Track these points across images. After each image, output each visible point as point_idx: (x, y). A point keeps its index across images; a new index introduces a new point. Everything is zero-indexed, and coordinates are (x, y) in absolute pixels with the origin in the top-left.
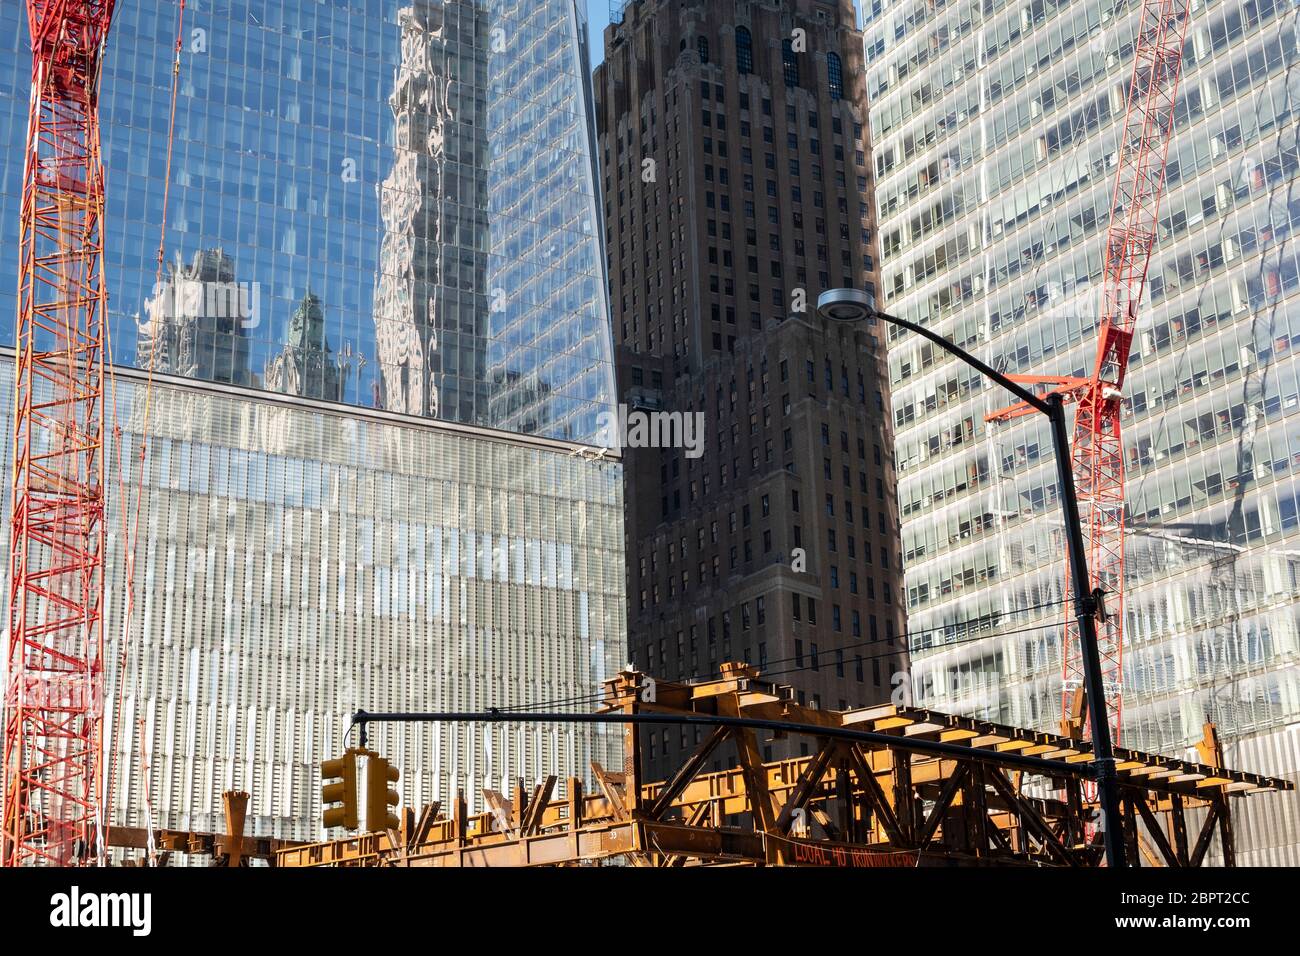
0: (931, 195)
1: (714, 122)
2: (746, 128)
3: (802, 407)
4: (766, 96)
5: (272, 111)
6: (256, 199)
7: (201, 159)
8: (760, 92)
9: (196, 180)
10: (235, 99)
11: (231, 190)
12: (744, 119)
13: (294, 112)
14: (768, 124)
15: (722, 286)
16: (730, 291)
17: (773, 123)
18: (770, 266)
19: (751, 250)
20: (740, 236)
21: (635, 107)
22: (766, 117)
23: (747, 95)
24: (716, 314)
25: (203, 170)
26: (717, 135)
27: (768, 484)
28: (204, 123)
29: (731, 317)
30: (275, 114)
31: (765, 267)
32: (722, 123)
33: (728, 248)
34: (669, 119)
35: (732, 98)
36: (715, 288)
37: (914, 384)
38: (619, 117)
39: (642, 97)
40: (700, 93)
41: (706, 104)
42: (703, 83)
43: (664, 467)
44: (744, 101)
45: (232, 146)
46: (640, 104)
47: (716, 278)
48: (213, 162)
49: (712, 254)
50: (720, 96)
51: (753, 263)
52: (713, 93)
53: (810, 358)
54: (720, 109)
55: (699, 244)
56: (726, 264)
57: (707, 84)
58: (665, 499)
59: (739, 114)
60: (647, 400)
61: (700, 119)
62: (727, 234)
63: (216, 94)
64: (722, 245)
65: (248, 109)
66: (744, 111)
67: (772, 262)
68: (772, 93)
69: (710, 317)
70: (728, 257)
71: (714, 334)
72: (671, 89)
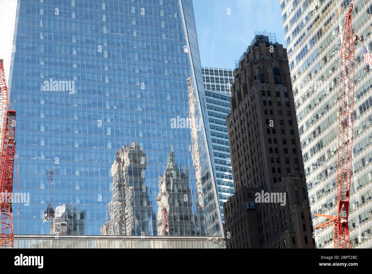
0: (314, 141)
1: (267, 104)
2: (279, 104)
3: (294, 208)
4: (286, 91)
5: (103, 146)
6: (100, 176)
7: (82, 166)
8: (283, 90)
9: (81, 173)
10: (91, 145)
11: (91, 174)
12: (278, 100)
13: (110, 145)
14: (287, 101)
15: (275, 161)
16: (278, 162)
17: (289, 100)
18: (292, 151)
19: (285, 146)
20: (280, 142)
21: (243, 100)
22: (286, 98)
23: (279, 92)
24: (274, 171)
25: (83, 169)
26: (269, 108)
27: (284, 236)
28: (82, 154)
29: (279, 171)
30: (103, 147)
31: (290, 151)
32: (270, 103)
33: (276, 147)
34: (253, 105)
35: (273, 94)
36: (273, 162)
37: (316, 204)
38: (239, 103)
39: (245, 96)
40: (262, 94)
41: (264, 98)
42: (262, 91)
43: (259, 228)
44: (278, 94)
45: (91, 160)
46: (245, 99)
47: (273, 158)
48: (85, 166)
49: (271, 150)
50: (269, 94)
51: (286, 151)
52: (266, 94)
53: (296, 190)
54: (269, 99)
55: (266, 147)
56: (276, 153)
57: (264, 91)
58: (260, 239)
59: (276, 99)
60: (251, 205)
61: (262, 104)
62: (276, 142)
63: (85, 144)
64: (274, 146)
65: (95, 147)
66: (278, 98)
67: (293, 149)
68: (288, 89)
69: (272, 172)
70: (277, 150)
71: (274, 178)
72: (252, 94)
